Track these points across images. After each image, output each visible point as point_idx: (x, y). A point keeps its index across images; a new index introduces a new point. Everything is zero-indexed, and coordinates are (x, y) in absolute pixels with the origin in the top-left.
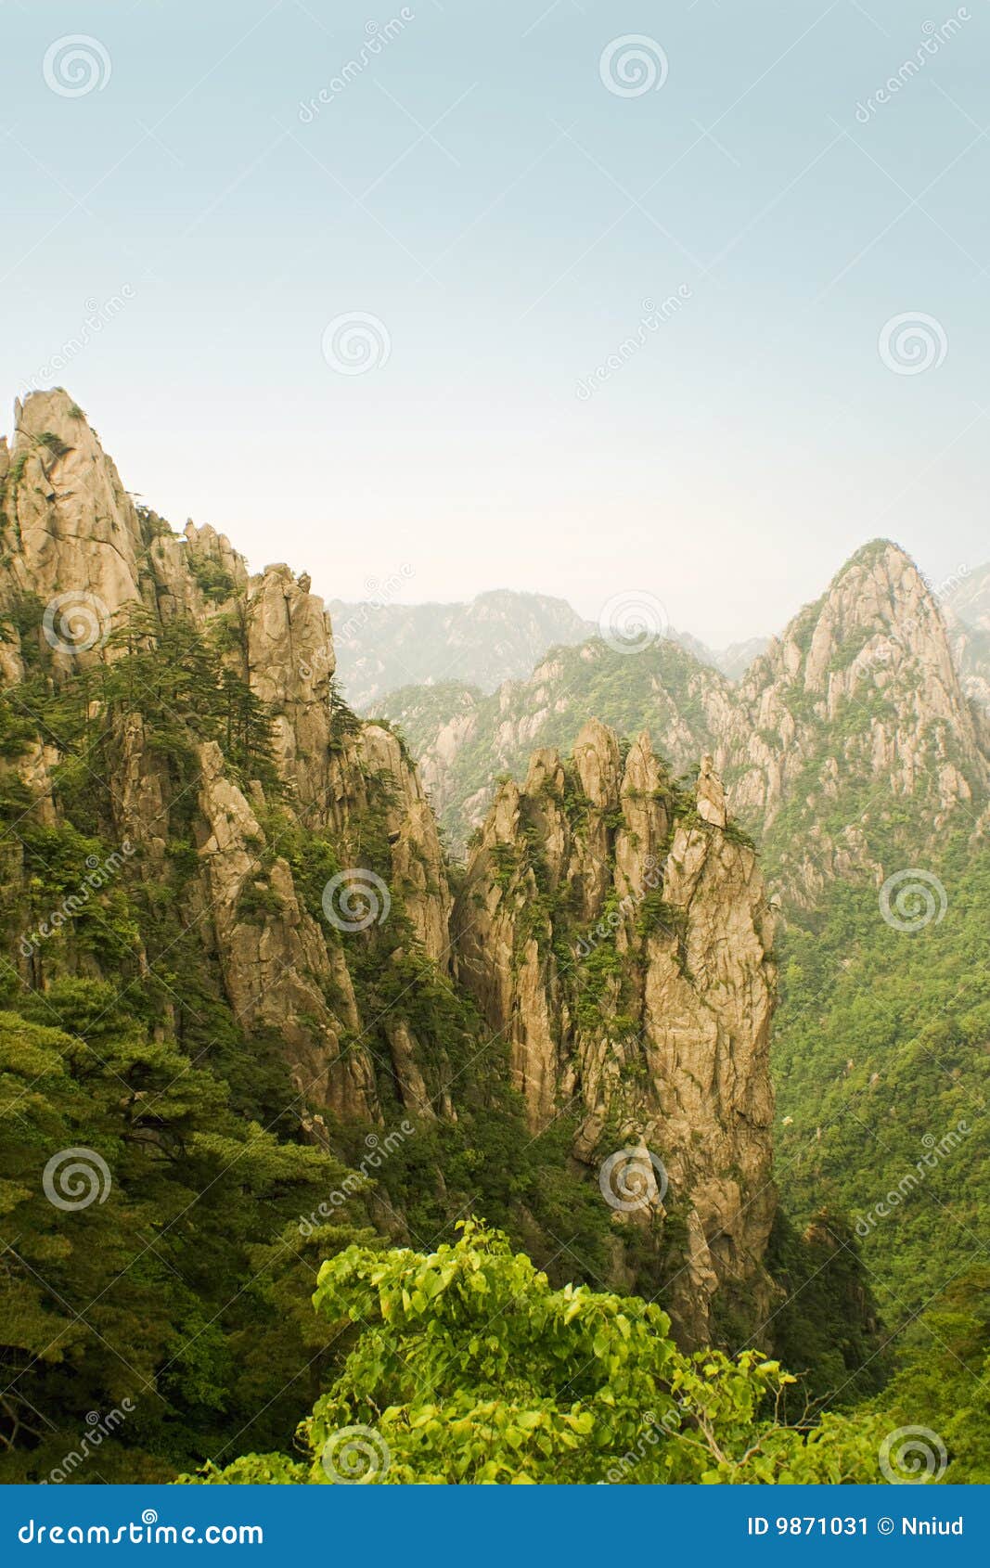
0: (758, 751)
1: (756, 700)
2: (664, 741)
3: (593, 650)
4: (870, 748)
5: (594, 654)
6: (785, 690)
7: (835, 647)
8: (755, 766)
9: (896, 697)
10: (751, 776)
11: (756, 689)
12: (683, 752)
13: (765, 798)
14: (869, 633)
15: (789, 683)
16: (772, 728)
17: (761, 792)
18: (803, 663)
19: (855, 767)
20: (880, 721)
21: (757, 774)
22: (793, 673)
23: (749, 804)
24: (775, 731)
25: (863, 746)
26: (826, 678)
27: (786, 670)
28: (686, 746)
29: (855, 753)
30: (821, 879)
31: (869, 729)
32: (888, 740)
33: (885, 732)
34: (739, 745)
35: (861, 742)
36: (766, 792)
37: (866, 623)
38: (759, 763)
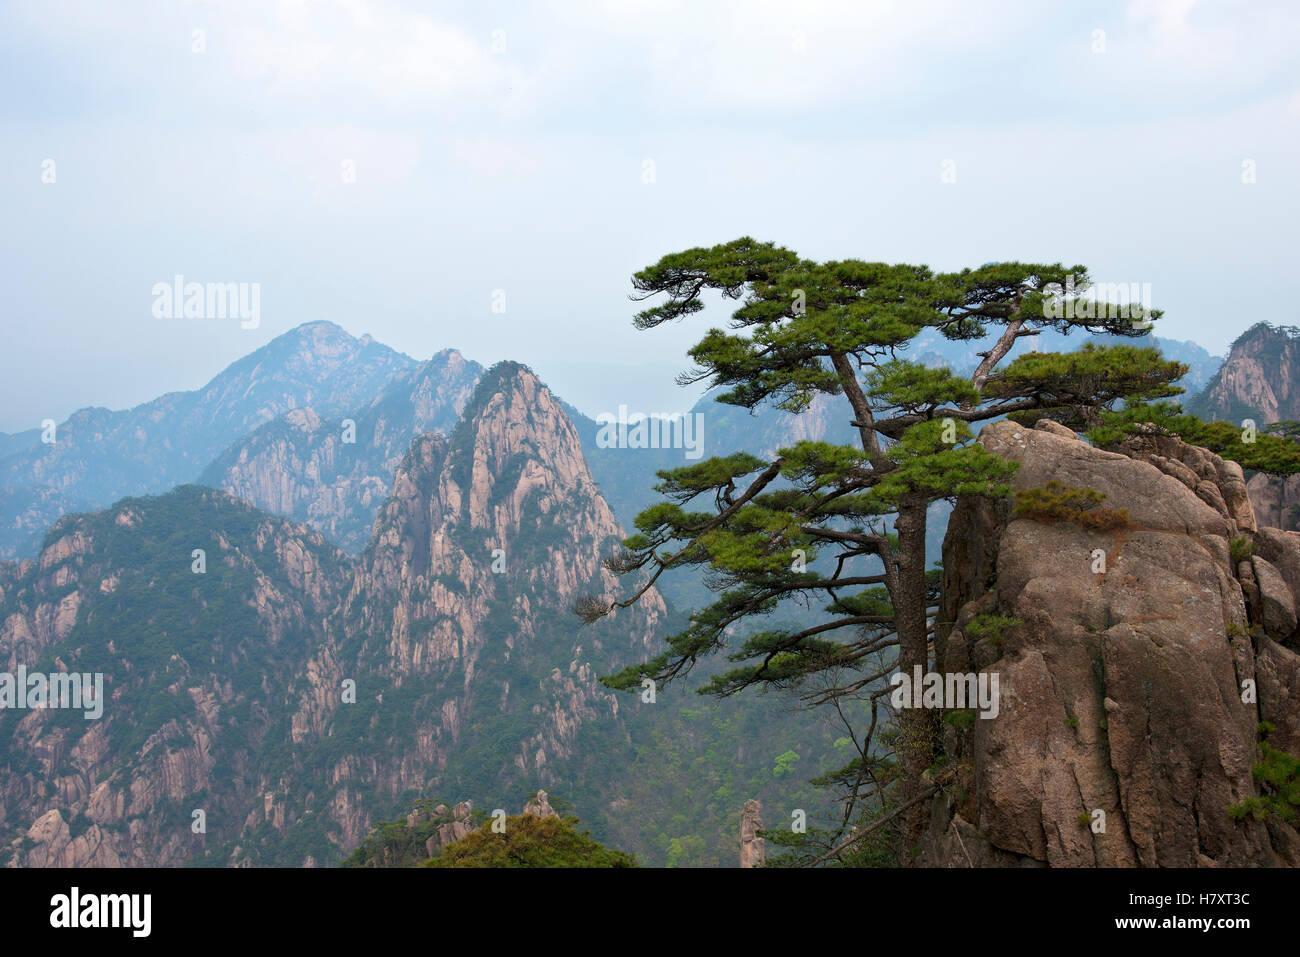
0: (444, 601)
1: (400, 546)
2: (252, 603)
3: (131, 514)
4: (552, 577)
5: (132, 519)
6: (453, 530)
7: (492, 478)
8: (442, 617)
9: (568, 521)
10: (442, 628)
11: (398, 533)
12: (275, 613)
13: (461, 648)
14: (522, 459)
15: (455, 522)
16: (449, 573)
17: (456, 644)
18: (465, 500)
19: (543, 599)
20: (556, 548)
21: (447, 625)
22: (457, 513)
23: (445, 659)
24: (455, 575)
25: (546, 576)
26: (491, 511)
27: (450, 511)
28: (276, 605)
29: (539, 584)
30: (572, 723)
31: (547, 560)
32: (568, 565)
33: (564, 558)
34: (419, 597)
35: (543, 572)
36: (461, 643)
37: (517, 449)
38: (448, 612)
